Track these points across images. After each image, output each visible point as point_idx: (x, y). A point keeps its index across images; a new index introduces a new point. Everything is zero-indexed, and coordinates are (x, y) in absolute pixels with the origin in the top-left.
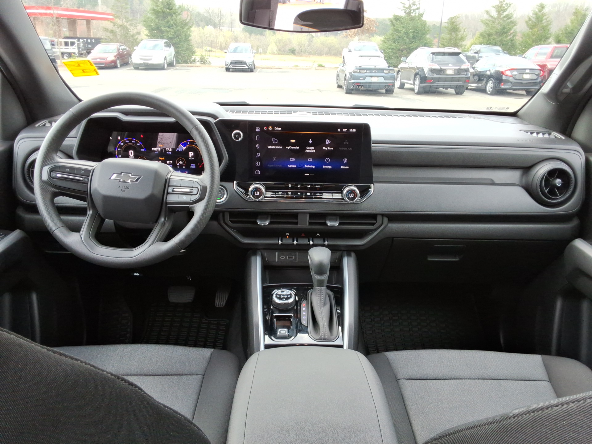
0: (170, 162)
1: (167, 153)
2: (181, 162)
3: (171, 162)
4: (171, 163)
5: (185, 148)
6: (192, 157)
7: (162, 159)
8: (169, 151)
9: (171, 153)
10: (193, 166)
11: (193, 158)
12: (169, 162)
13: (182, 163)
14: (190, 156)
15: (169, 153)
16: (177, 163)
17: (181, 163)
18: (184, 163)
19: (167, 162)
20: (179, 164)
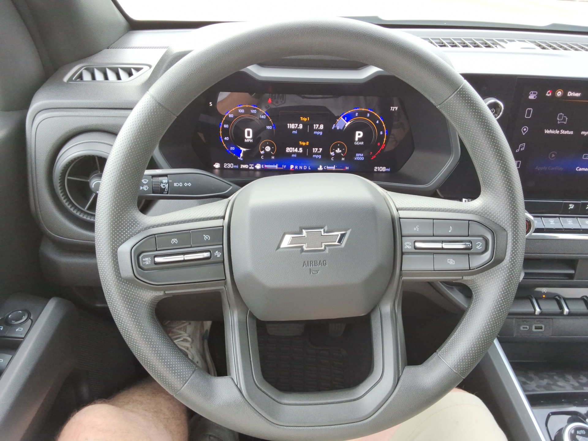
0: (319, 150)
1: (315, 132)
2: (338, 149)
3: (321, 149)
4: (320, 152)
5: (349, 123)
6: (360, 140)
7: (304, 144)
8: (318, 130)
9: (321, 133)
10: (360, 156)
11: (362, 143)
12: (317, 149)
13: (340, 151)
14: (357, 139)
15: (318, 133)
16: (332, 152)
17: (338, 151)
18: (343, 152)
19: (314, 149)
20: (335, 153)
